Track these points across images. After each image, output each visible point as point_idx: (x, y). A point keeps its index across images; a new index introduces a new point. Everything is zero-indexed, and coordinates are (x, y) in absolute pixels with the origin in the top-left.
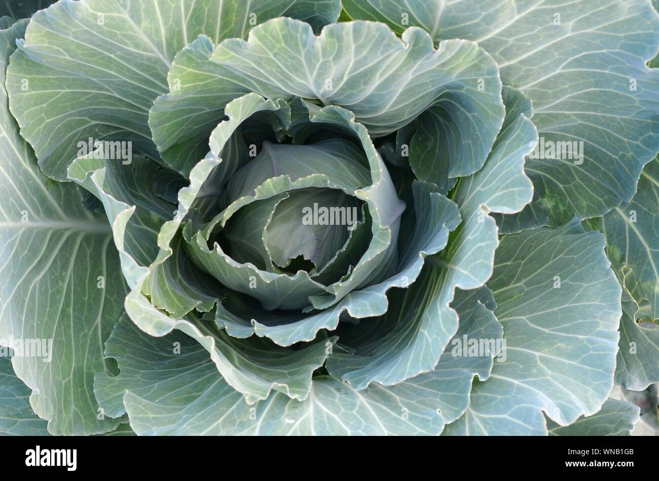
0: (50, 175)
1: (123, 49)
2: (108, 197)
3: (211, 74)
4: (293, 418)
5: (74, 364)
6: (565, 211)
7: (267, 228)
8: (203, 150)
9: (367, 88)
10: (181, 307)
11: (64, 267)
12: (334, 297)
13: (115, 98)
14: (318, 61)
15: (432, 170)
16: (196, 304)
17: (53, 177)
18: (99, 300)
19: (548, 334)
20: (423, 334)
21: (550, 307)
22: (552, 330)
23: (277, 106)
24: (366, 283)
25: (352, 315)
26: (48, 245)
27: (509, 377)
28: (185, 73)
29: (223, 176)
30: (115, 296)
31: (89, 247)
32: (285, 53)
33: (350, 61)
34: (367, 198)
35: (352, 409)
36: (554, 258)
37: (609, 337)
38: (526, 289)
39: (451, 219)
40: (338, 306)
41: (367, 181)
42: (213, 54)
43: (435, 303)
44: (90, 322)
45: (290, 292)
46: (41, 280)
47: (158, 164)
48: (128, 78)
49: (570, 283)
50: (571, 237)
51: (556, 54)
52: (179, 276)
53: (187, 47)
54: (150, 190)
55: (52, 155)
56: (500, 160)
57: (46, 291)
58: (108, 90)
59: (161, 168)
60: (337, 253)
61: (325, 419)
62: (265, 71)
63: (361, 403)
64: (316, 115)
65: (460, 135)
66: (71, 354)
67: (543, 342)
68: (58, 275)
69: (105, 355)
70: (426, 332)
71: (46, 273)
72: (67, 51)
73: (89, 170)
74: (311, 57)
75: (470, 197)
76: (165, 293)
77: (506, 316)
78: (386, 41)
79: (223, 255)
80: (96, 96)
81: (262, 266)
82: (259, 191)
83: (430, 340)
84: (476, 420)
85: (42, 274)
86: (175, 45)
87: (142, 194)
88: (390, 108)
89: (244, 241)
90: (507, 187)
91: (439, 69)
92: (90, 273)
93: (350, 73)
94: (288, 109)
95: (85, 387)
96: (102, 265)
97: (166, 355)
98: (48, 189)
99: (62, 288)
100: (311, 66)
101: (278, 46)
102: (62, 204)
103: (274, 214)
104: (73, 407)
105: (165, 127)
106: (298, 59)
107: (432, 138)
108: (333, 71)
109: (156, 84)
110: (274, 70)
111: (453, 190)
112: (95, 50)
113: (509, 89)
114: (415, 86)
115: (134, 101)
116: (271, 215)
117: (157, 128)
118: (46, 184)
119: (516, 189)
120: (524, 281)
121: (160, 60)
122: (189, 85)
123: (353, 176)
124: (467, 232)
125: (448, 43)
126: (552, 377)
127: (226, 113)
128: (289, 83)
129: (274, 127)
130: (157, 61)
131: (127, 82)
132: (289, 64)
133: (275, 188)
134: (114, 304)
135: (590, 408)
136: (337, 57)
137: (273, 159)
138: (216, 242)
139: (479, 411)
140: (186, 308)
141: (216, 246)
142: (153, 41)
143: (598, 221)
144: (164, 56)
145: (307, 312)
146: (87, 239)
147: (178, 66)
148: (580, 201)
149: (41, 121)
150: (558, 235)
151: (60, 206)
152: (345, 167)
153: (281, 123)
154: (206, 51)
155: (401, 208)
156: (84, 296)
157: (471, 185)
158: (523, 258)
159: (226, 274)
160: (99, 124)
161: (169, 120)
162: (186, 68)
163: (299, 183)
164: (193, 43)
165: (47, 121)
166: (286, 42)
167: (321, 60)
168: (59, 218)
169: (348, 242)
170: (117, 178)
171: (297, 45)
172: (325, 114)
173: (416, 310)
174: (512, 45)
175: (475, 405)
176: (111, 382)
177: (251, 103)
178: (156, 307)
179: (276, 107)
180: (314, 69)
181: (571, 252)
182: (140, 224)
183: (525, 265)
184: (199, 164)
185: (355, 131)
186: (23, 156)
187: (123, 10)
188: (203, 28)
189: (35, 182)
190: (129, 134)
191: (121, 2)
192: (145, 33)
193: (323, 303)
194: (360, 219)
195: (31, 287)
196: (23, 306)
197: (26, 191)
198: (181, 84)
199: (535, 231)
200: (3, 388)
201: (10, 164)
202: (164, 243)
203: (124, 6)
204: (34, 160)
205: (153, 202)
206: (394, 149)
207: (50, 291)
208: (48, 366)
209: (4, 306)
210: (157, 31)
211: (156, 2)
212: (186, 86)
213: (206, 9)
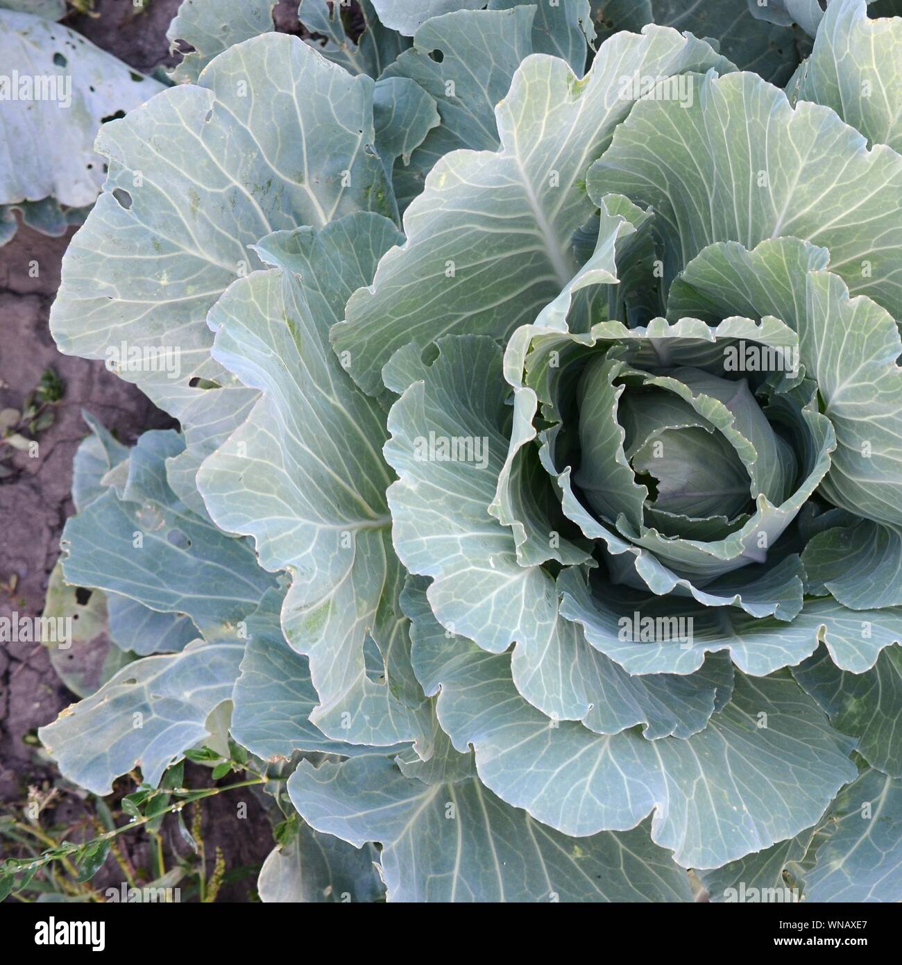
0: (589, 179)
3: (791, 282)
4: (496, 565)
5: (410, 314)
6: (855, 726)
7: (667, 430)
11: (502, 248)
12: (639, 537)
13: (707, 200)
14: (870, 380)
15: (819, 566)
16: (548, 403)
17: (589, 184)
18: (487, 303)
19: (728, 775)
21: (755, 763)
22: (733, 777)
25: (636, 563)
26: (515, 219)
27: (663, 760)
28: (778, 255)
29: (687, 357)
30: (499, 317)
31: (532, 262)
32: (858, 343)
33: (890, 412)
34: (761, 510)
35: (539, 619)
36: (802, 741)
37: (763, 839)
38: (755, 731)
39: (786, 610)
41: (777, 501)
42: (815, 272)
44: (462, 306)
45: (612, 491)
46: (479, 232)
48: (737, 202)
49: (791, 771)
50: (834, 745)
53: (805, 242)
54: (627, 291)
55: (611, 170)
57: (469, 244)
58: (711, 190)
59: (655, 290)
60: (683, 516)
61: (515, 597)
62: (827, 336)
63: (551, 625)
64: (809, 412)
65: (873, 572)
66: (420, 306)
67: (717, 775)
68: (492, 246)
69: (437, 341)
70: (661, 648)
71: (487, 233)
72: (731, 126)
73: (624, 215)
74: (870, 372)
75: (818, 617)
77: (718, 727)
79: (617, 400)
80: (699, 181)
81: (626, 446)
82: (702, 398)
83: (657, 655)
84: (603, 750)
85: (485, 229)
88: (861, 483)
89: (636, 416)
90: (853, 643)
92: (509, 278)
93: (875, 420)
94: (799, 381)
95: (392, 340)
98: (573, 186)
99: (482, 258)
100: (861, 377)
101: (862, 332)
102: (565, 209)
103: (685, 429)
104: (366, 339)
105: (710, 267)
106: (861, 359)
107: (850, 548)
110: (834, 343)
111: (813, 597)
112: (748, 152)
115: (715, 222)
117: (704, 260)
118: (577, 181)
119: (858, 653)
121: (775, 223)
122: (767, 266)
126: (690, 801)
127: (762, 320)
128: (829, 367)
130: (773, 221)
131: (732, 202)
132: (849, 354)
133: (714, 414)
135: (682, 857)
136: (886, 397)
137: (736, 397)
138: (624, 385)
139: (613, 750)
141: (620, 388)
142: (791, 205)
143: (864, 767)
144: (781, 225)
145: (606, 521)
146: (540, 256)
147: (781, 244)
148: (874, 736)
149: (641, 139)
150: (829, 733)
151: (562, 208)
152: (773, 473)
154: (813, 264)
155: (761, 558)
156: (483, 285)
157: (831, 610)
158: (783, 711)
160: (668, 199)
161: (720, 268)
162: (783, 254)
163: (733, 434)
164: (814, 246)
165: (644, 145)
166: (871, 338)
167: (873, 383)
168: (547, 214)
169: (701, 519)
171: (875, 350)
172: (815, 420)
175: (616, 741)
176: (416, 362)
178: (526, 362)
180: (859, 382)
181: (821, 754)
182: (590, 300)
183: (780, 717)
184: (699, 321)
185: (819, 460)
186: (594, 142)
187: (806, 157)
188: (832, 248)
189: (574, 169)
190: (676, 236)
191: (814, 151)
192: (795, 193)
193: (625, 530)
194: (730, 519)
195: (467, 226)
196: (446, 228)
197: (561, 164)
198: (765, 259)
199: (817, 708)
200: (340, 256)
201: (582, 133)
202: (598, 333)
203: (811, 156)
204: (597, 154)
205: (618, 301)
206: (817, 515)
207: (471, 248)
208: (396, 289)
209: (440, 209)
210: (804, 204)
211: (833, 185)
212: (765, 264)
213: (854, 241)
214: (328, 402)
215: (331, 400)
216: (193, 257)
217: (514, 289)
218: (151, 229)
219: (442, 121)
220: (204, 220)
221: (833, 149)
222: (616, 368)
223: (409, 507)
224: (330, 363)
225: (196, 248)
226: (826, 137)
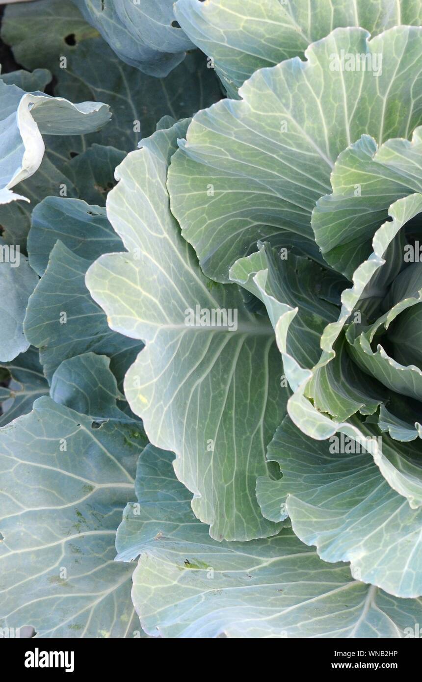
0: (211, 277)
1: (285, 149)
2: (270, 299)
3: (375, 175)
5: (236, 468)
8: (367, 251)
10: (344, 409)
11: (226, 370)
13: (277, 198)
16: (360, 407)
17: (215, 278)
18: (261, 403)
26: (210, 347)
28: (347, 174)
29: (387, 277)
30: (277, 398)
31: (251, 349)
42: (376, 154)
44: (252, 425)
46: (203, 383)
47: (321, 266)
48: (290, 179)
52: (342, 378)
53: (350, 147)
54: (313, 291)
55: (213, 257)
57: (208, 395)
58: (270, 191)
59: (324, 269)
66: (234, 457)
68: (220, 377)
69: (267, 459)
71: (208, 376)
72: (229, 151)
73: (251, 271)
76: (328, 396)
79: (387, 357)
80: (259, 197)
85: (204, 376)
86: (338, 145)
87: (305, 296)
89: (408, 344)
92: (252, 376)
95: (247, 491)
96: (264, 368)
97: (329, 458)
98: (209, 291)
99: (224, 390)
102: (224, 305)
104: (235, 511)
105: (328, 228)
109: (319, 184)
112: (257, 150)
115: (296, 202)
117: (320, 229)
118: (208, 286)
121: (323, 160)
122: (352, 185)
127: (390, 214)
130: (320, 161)
131: (289, 182)
134: (276, 406)
138: (379, 345)
140: (349, 411)
141: (380, 349)
142: (316, 141)
144: (327, 157)
146: (249, 341)
147: (341, 166)
149: (203, 221)
154: (369, 151)
156: (246, 399)
159: (389, 377)
160: (261, 225)
161: (332, 220)
162: (349, 168)
164: (356, 143)
165: (209, 222)
170: (279, 280)
176: (273, 486)
177: (415, 204)
178: (319, 410)
182: (303, 327)
184: (362, 265)
186: (185, 257)
187: (285, 110)
188: (366, 128)
189: (196, 283)
190: (291, 235)
191: (284, 101)
192: (308, 133)
195: (193, 390)
196: (185, 409)
197: (187, 292)
198: (345, 184)
200: (164, 491)
201: (172, 265)
202: (327, 345)
203: (286, 105)
204: (195, 261)
205: (316, 304)
207: (212, 394)
208: (210, 470)
209: (165, 409)
210: (320, 131)
211: (319, 102)
212: (349, 186)
213: (370, 109)
214: (265, 567)
215: (265, 564)
216: (101, 602)
217: (262, 376)
218: (61, 625)
219: (108, 355)
220: (78, 581)
221: (290, 86)
222: (363, 343)
223: (375, 566)
224: (237, 549)
225: (96, 597)
226: (278, 86)
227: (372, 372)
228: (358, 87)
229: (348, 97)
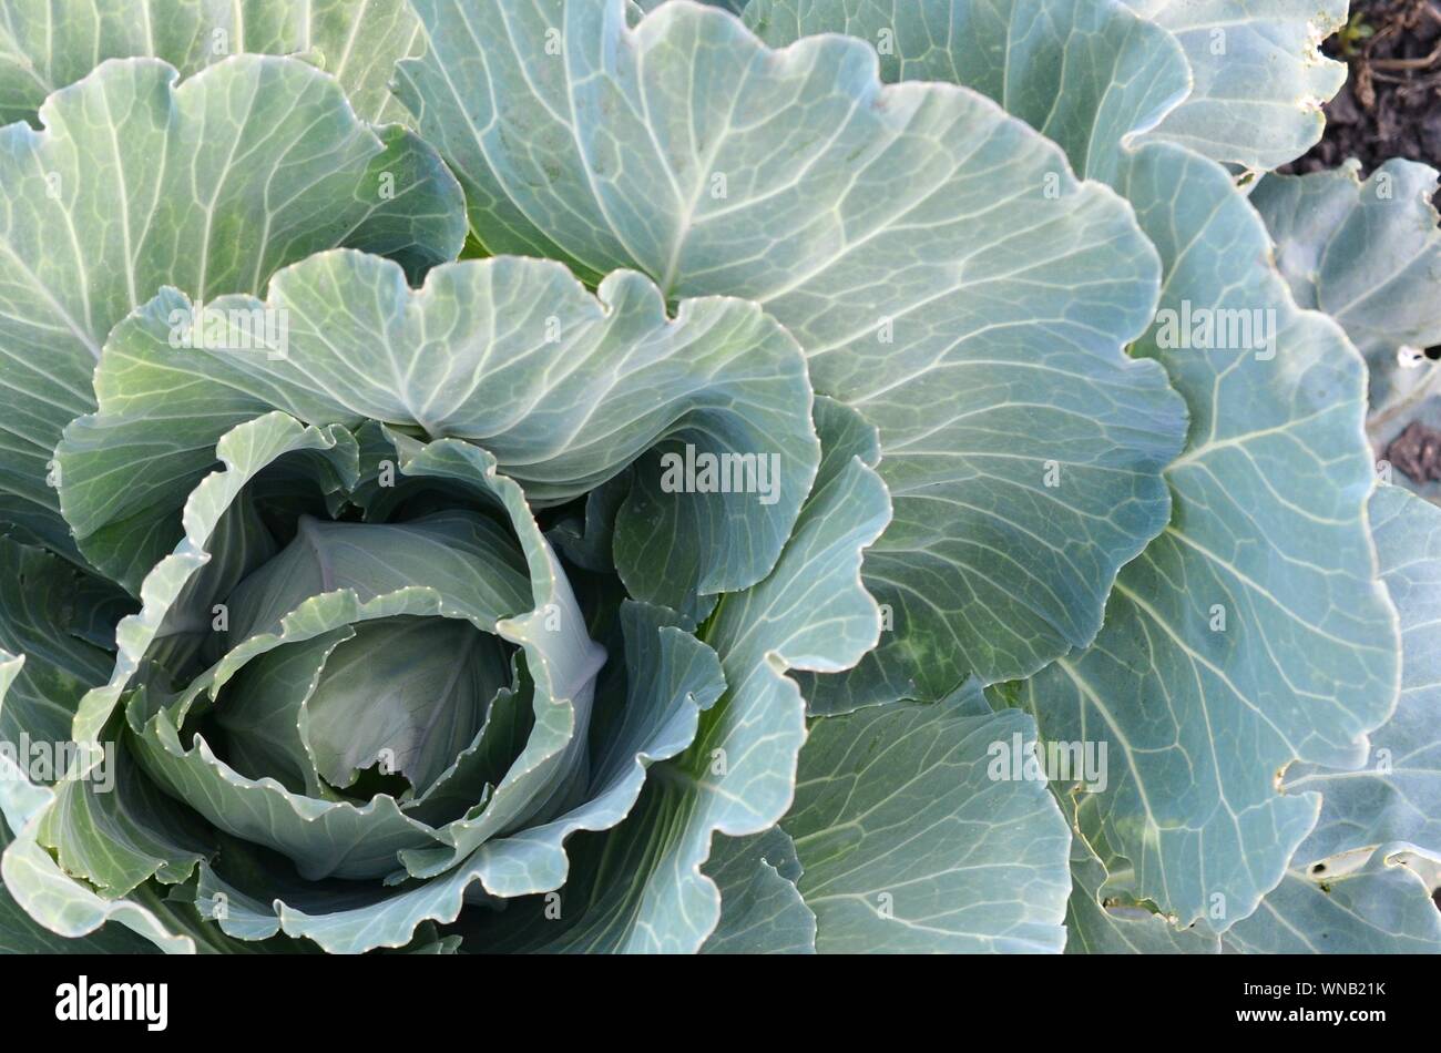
3: (187, 372)
6: (948, 665)
7: (309, 703)
8: (172, 534)
9: (522, 401)
10: (123, 872)
12: (451, 851)
14: (417, 343)
15: (664, 577)
16: (156, 867)
19: (913, 931)
20: (643, 930)
21: (917, 871)
22: (921, 924)
23: (330, 441)
24: (520, 822)
25: (491, 891)
28: (130, 369)
29: (213, 591)
32: (346, 326)
33: (486, 342)
34: (524, 639)
36: (924, 770)
37: (1045, 935)
38: (865, 835)
39: (703, 684)
40: (460, 871)
41: (523, 602)
43: (669, 863)
45: (356, 841)
47: (74, 566)
49: (961, 821)
50: (962, 722)
51: (930, 327)
52: (119, 807)
53: (135, 312)
54: (57, 621)
56: (810, 557)
59: (81, 574)
60: (459, 757)
62: (304, 366)
64: (415, 459)
65: (723, 503)
70: (649, 927)
74: (402, 335)
75: (744, 638)
76: (89, 844)
77: (822, 892)
78: (564, 301)
79: (214, 760)
81: (297, 784)
82: (291, 622)
83: (658, 945)
86: (110, 309)
87: (39, 631)
88: (572, 444)
89: (259, 732)
90: (823, 615)
91: (678, 360)
93: (486, 369)
94: (353, 446)
100: (403, 354)
101: (332, 311)
103: (322, 673)
105: (88, 485)
106: (373, 337)
107: (664, 510)
108: (450, 367)
109: (69, 393)
110: (323, 362)
111: (708, 621)
113: (829, 404)
114: (626, 397)
115: (22, 430)
116: (317, 676)
117: (71, 488)
119: (842, 619)
120: (860, 817)
121: (77, 340)
122: (139, 395)
123: (493, 592)
124: (738, 711)
125: (696, 306)
127: (220, 456)
128: (356, 391)
129: (323, 485)
130: (71, 342)
132: (355, 349)
133: (325, 616)
136: (459, 335)
137: (321, 555)
138: (197, 734)
140: (133, 876)
141: (199, 743)
142: (61, 300)
143: (1020, 688)
144: (86, 332)
145: (394, 883)
147: (116, 353)
148: (980, 646)
150: (934, 717)
152: (475, 572)
153: (337, 477)
155: (597, 660)
157: (746, 609)
158: (858, 769)
159: (219, 802)
161: (97, 470)
162: (134, 359)
163: (376, 607)
164: (148, 304)
166: (349, 303)
167: (424, 342)
169: (481, 733)
171: (372, 308)
172: (433, 458)
173: (629, 881)
174: (836, 309)
177: (273, 434)
178: (69, 873)
179: (326, 442)
180: (409, 361)
181: (961, 754)
182: (34, 695)
183: (863, 781)
184: (161, 565)
185: (498, 493)
188: (170, 273)
190: (11, 500)
192: (45, 282)
193: (428, 865)
194: (508, 684)
198: (123, 393)
199: (885, 709)
202: (87, 734)
205: (63, 647)
206: (582, 532)
210: (71, 278)
211: (69, 217)
212: (133, 397)
213: (178, 232)
222: (164, 731)
227: (180, 791)
228: (153, 185)
229: (131, 207)
